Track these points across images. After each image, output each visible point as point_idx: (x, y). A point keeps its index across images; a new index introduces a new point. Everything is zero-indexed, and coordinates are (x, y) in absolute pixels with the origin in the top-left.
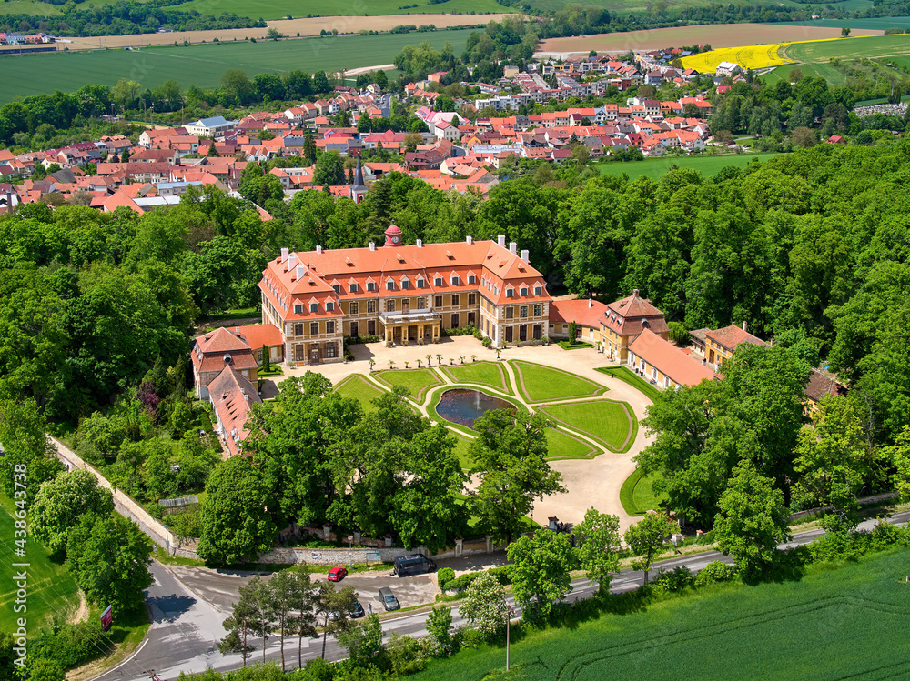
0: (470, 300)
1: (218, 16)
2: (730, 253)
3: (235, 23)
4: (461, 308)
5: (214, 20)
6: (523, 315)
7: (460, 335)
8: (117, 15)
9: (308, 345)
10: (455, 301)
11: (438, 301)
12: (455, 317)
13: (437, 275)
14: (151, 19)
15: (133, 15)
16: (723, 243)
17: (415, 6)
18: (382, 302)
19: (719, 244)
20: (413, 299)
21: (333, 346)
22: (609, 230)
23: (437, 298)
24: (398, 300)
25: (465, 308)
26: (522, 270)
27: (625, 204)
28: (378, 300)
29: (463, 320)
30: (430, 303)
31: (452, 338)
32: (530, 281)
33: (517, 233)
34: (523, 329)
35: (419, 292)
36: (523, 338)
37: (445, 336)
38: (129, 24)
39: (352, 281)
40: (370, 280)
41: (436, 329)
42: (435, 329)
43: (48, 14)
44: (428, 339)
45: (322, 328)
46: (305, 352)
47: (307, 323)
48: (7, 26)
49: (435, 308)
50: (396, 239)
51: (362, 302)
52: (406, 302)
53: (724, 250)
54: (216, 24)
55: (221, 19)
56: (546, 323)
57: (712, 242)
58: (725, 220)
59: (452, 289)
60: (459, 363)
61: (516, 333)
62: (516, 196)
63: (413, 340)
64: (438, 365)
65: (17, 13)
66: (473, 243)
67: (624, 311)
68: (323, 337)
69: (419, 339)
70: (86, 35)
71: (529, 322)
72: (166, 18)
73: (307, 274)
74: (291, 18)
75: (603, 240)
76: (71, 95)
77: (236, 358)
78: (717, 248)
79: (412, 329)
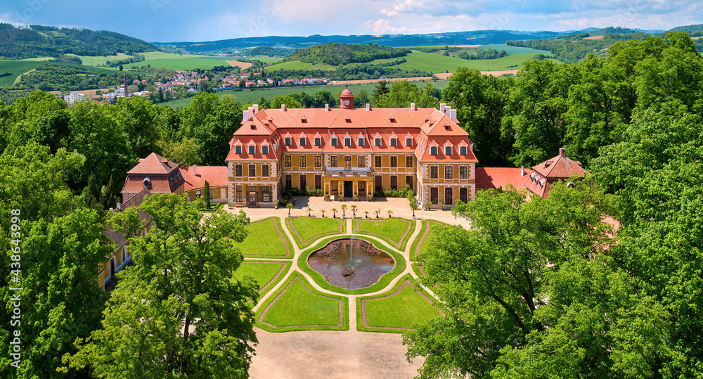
0: (407, 162)
1: (410, 71)
2: (677, 107)
3: (418, 74)
4: (400, 170)
5: (407, 73)
6: (448, 176)
7: (395, 196)
8: (361, 71)
9: (247, 187)
10: (394, 162)
11: (378, 161)
12: (394, 178)
13: (377, 136)
14: (376, 72)
15: (369, 70)
16: (670, 95)
17: (516, 66)
18: (327, 157)
19: (664, 96)
20: (354, 156)
21: (268, 190)
22: (546, 99)
23: (376, 157)
24: (341, 156)
25: (403, 170)
26: (448, 128)
27: (564, 70)
28: (323, 155)
29: (402, 183)
30: (369, 163)
31: (387, 198)
32: (455, 139)
33: (470, 112)
34: (449, 191)
35: (360, 151)
36: (449, 201)
37: (379, 195)
38: (366, 74)
39: (302, 135)
40: (317, 135)
41: (370, 186)
42: (370, 188)
43: (329, 70)
44: (362, 196)
45: (259, 171)
46: (244, 194)
47: (245, 164)
48: (311, 75)
49: (374, 168)
50: (348, 102)
51: (310, 156)
52: (347, 159)
53: (670, 103)
54: (408, 74)
55: (411, 72)
56: (473, 186)
57: (654, 93)
58: (671, 65)
59: (391, 150)
60: (374, 217)
61: (442, 196)
62: (470, 78)
63: (348, 195)
64: (352, 216)
65: (316, 69)
66: (416, 110)
67: (546, 172)
68: (259, 180)
69: (354, 195)
70: (345, 80)
71: (456, 184)
72: (384, 72)
73: (251, 120)
74: (447, 72)
75: (540, 108)
76: (310, 95)
77: (154, 182)
78: (662, 101)
79: (348, 185)
